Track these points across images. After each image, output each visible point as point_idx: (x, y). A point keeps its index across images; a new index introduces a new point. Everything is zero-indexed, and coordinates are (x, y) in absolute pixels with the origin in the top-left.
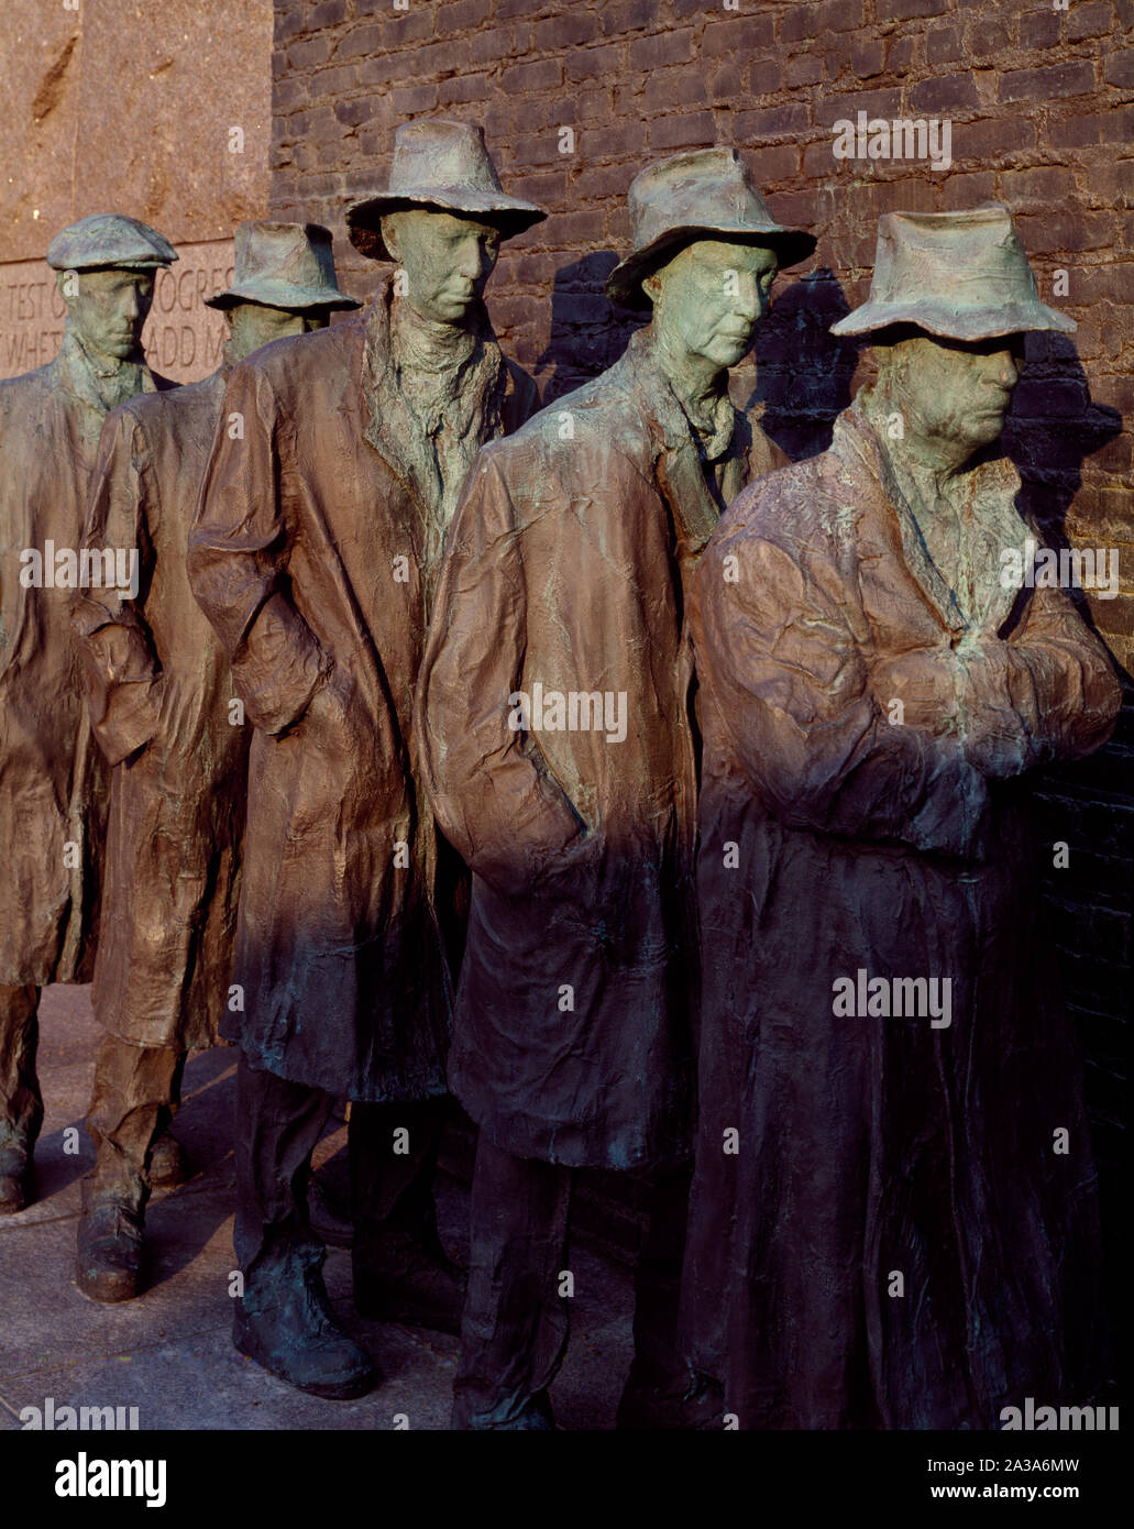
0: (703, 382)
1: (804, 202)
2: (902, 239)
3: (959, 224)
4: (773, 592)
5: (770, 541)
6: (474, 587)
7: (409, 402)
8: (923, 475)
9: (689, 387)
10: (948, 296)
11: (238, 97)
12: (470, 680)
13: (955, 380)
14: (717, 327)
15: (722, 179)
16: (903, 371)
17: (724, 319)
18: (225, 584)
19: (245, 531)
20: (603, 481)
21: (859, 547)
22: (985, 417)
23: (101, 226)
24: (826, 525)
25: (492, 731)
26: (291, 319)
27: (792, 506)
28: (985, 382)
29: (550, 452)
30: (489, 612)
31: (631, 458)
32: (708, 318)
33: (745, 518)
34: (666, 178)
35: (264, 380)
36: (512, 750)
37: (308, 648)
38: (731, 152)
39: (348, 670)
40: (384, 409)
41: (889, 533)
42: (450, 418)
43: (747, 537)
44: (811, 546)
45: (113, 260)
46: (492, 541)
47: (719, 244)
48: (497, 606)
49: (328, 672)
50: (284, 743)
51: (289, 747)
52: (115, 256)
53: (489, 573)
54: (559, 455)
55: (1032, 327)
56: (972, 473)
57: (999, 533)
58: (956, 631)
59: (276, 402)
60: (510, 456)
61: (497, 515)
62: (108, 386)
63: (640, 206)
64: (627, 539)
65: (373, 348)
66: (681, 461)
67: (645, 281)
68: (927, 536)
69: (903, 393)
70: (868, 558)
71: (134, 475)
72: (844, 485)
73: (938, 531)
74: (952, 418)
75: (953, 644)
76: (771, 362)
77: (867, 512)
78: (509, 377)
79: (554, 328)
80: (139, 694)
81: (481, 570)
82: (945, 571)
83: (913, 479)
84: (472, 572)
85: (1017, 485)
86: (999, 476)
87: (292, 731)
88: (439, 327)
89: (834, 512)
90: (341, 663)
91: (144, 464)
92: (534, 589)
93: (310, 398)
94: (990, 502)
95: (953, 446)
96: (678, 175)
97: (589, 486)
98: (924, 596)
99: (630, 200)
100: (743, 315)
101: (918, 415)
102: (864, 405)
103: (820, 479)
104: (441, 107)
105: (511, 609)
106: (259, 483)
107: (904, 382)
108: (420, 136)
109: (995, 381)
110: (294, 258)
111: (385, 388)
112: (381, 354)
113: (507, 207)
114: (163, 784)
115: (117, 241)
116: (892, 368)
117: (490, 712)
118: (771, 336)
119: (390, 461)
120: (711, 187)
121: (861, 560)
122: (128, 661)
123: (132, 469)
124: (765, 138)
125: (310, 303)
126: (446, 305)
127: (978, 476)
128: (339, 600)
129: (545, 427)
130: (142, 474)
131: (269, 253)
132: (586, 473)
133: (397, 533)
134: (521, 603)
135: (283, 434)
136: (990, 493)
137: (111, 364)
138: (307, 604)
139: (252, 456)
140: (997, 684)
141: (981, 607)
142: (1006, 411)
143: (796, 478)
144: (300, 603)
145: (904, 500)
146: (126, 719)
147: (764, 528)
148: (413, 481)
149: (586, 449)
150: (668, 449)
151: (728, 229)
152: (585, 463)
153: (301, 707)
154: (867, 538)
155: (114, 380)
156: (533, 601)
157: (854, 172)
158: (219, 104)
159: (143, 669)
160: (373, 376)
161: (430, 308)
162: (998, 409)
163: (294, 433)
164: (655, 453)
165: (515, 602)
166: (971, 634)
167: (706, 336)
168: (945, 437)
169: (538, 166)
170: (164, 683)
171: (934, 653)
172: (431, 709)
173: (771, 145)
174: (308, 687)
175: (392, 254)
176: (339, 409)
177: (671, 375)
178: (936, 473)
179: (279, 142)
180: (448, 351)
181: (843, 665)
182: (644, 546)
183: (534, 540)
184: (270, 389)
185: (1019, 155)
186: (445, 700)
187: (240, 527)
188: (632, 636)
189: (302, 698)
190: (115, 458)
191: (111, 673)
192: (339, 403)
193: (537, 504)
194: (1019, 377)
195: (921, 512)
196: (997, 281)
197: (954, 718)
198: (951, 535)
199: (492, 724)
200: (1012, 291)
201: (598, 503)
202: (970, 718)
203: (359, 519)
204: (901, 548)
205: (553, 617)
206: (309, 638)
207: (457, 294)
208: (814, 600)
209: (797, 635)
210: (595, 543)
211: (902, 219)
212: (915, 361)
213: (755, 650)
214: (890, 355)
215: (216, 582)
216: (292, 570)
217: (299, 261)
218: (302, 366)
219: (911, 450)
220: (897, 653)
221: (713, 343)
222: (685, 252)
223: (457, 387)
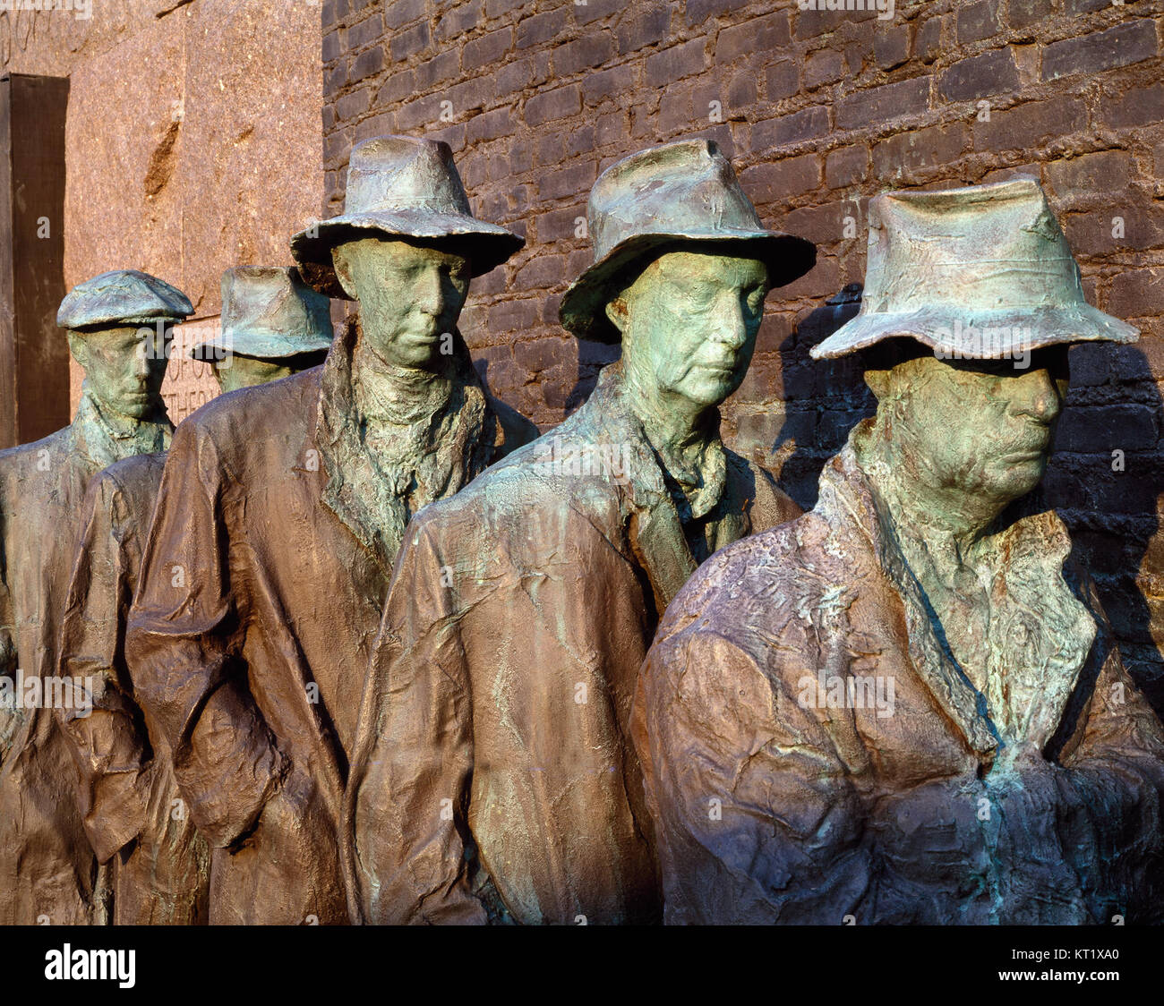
0: (683, 426)
1: (827, 217)
2: (897, 228)
3: (971, 204)
4: (733, 709)
5: (728, 638)
6: (408, 685)
7: (374, 460)
8: (938, 539)
9: (666, 432)
10: (960, 300)
11: (308, 158)
12: (404, 801)
13: (974, 412)
14: (694, 357)
15: (692, 179)
16: (904, 403)
17: (701, 348)
18: (166, 675)
19: (188, 612)
20: (561, 550)
21: (850, 641)
22: (1016, 461)
23: (109, 283)
24: (805, 613)
25: (431, 864)
26: (277, 370)
27: (759, 589)
28: (1014, 414)
29: (496, 516)
30: (425, 718)
31: (594, 521)
32: (682, 347)
33: (698, 606)
34: (629, 180)
35: (206, 440)
36: (457, 885)
37: (259, 747)
38: (704, 144)
39: (307, 773)
40: (345, 468)
41: (891, 621)
42: (423, 475)
43: (699, 633)
44: (783, 643)
45: (119, 316)
46: (426, 628)
47: (691, 256)
48: (434, 710)
49: (283, 775)
50: (240, 857)
51: (244, 861)
52: (121, 312)
53: (424, 668)
54: (507, 520)
55: (1075, 336)
56: (1005, 534)
57: (1041, 614)
58: (985, 753)
59: (220, 464)
60: (445, 523)
61: (431, 597)
62: (124, 447)
63: (599, 216)
64: (591, 620)
65: (329, 398)
66: (657, 523)
67: (609, 306)
68: (945, 620)
69: (907, 434)
70: (863, 656)
71: (115, 545)
72: (832, 557)
73: (959, 613)
74: (970, 463)
75: (982, 771)
76: (798, 398)
77: (863, 593)
78: (498, 426)
79: (581, 370)
80: (125, 784)
81: (414, 665)
82: (970, 668)
83: (924, 545)
84: (404, 668)
85: (1065, 547)
86: (1042, 536)
87: (246, 842)
88: (404, 371)
89: (817, 595)
90: (299, 765)
91: (126, 533)
92: (480, 687)
93: (261, 458)
94: (1029, 572)
95: (976, 500)
96: (642, 175)
97: (543, 558)
98: (940, 707)
99: (589, 210)
100: (724, 342)
101: (927, 461)
102: (858, 449)
103: (801, 550)
104: (470, 147)
105: (452, 713)
106: (203, 556)
107: (906, 417)
108: (374, 155)
109: (1026, 412)
110: (277, 305)
111: (346, 444)
112: (340, 405)
113: (467, 231)
114: (155, 883)
115: (125, 298)
116: (890, 400)
117: (429, 840)
118: (796, 369)
119: (351, 526)
120: (680, 188)
121: (854, 659)
122: (113, 747)
123: (113, 539)
124: (783, 149)
125: (293, 352)
126: (409, 346)
127: (1013, 538)
128: (295, 690)
129: (490, 486)
130: (123, 545)
131: (252, 299)
132: (540, 541)
133: (362, 609)
134: (464, 704)
135: (229, 499)
136: (1027, 561)
137: (128, 424)
138: (262, 695)
139: (196, 525)
140: (1042, 829)
141: (1020, 717)
142: (1045, 452)
143: (767, 550)
144: (256, 693)
145: (912, 574)
146: (114, 812)
147: (720, 620)
148: (379, 549)
149: (540, 512)
150: (640, 508)
151: (697, 237)
152: (538, 528)
153: (251, 816)
154: (862, 627)
155: (132, 442)
156: (480, 702)
157: (881, 178)
158: (293, 166)
159: (130, 758)
160: (330, 431)
161: (391, 350)
162: (1032, 449)
163: (243, 498)
164: (624, 513)
165: (457, 703)
166: (1006, 755)
167: (681, 369)
168: (963, 488)
169: (560, 199)
170: (153, 772)
171: (956, 786)
172: (360, 836)
173: (790, 156)
174: (258, 793)
175: (347, 290)
176: (293, 469)
177: (643, 418)
178: (955, 536)
179: (329, 196)
180: (418, 398)
181: (829, 808)
182: (613, 628)
183: (479, 625)
184: (214, 450)
185: (1069, 140)
186: (376, 825)
187: (183, 608)
188: (600, 741)
189: (252, 806)
190: (94, 527)
191: (95, 765)
192: (294, 463)
193: (481, 582)
194: (1061, 404)
195: (936, 590)
196: (1027, 277)
197: (984, 875)
198: (978, 619)
199: (431, 855)
200: (1048, 290)
201: (555, 578)
202: (1006, 875)
203: (317, 595)
204: (906, 641)
205: (505, 720)
206: (262, 732)
207: (419, 333)
208: (788, 719)
209: (766, 767)
210: (551, 626)
211: (896, 202)
212: (920, 389)
213: (710, 788)
214: (887, 382)
215: (156, 672)
216: (247, 655)
217: (283, 307)
218: (251, 421)
219: (920, 507)
220: (905, 786)
221: (689, 377)
222: (651, 268)
223: (431, 440)
